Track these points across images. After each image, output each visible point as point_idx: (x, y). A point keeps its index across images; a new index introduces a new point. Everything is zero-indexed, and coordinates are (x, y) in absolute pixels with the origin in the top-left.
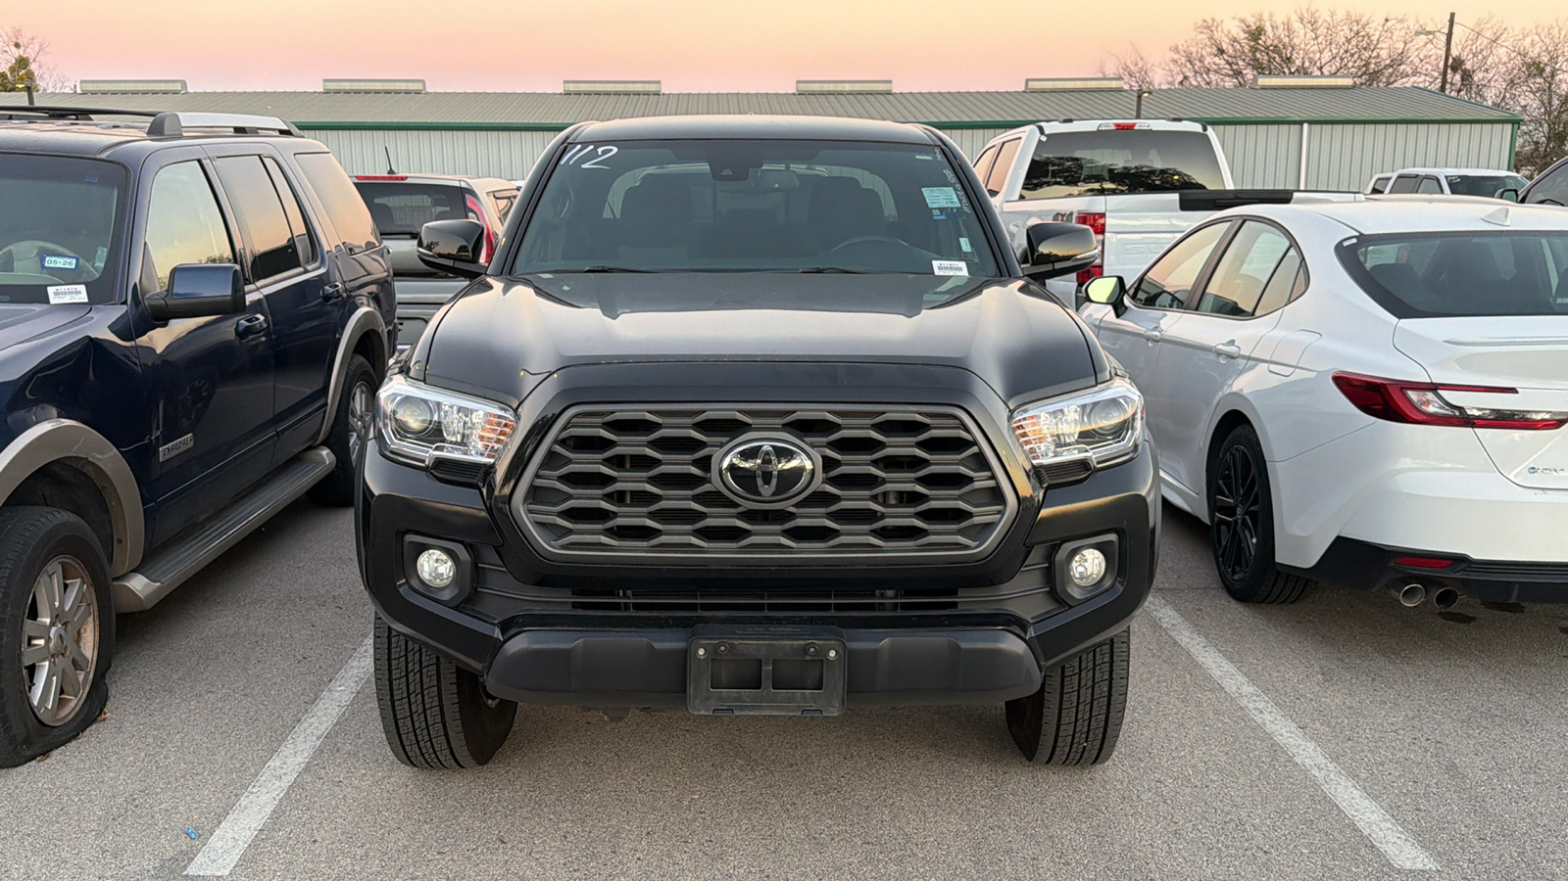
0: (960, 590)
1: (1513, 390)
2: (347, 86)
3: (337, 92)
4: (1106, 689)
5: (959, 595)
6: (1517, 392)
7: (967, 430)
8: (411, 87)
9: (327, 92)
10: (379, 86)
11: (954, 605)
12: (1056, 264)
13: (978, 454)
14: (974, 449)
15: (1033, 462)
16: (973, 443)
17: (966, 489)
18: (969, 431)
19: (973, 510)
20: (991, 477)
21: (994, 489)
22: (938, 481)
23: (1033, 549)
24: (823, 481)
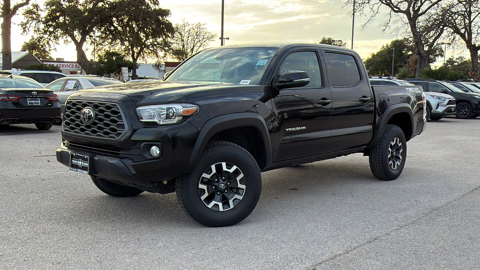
0: (120, 150)
11: (120, 154)
13: (120, 116)
14: (119, 114)
15: (140, 120)
16: (120, 113)
17: (117, 124)
18: (119, 110)
19: (118, 129)
20: (123, 122)
21: (123, 125)
22: (114, 121)
23: (137, 142)
24: (95, 119)
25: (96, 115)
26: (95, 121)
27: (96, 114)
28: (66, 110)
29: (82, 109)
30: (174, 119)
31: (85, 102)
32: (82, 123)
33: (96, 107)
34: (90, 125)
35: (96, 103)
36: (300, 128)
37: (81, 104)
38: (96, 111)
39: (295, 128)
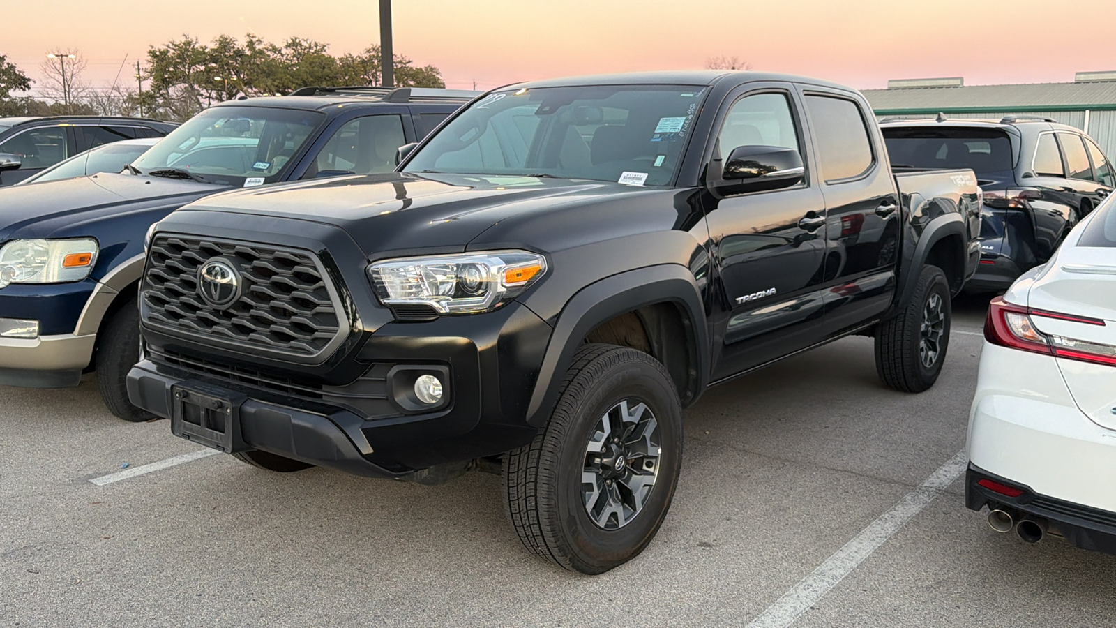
0: (323, 386)
1: (1100, 322)
2: (905, 84)
3: (897, 89)
4: (533, 504)
5: (323, 389)
6: (1104, 325)
7: (315, 268)
8: (952, 82)
9: (889, 89)
10: (928, 83)
11: (320, 396)
12: (744, 180)
13: (324, 288)
14: (320, 283)
15: (381, 301)
16: (320, 279)
17: (314, 311)
18: (317, 270)
19: (315, 327)
20: (331, 306)
21: (334, 314)
22: (304, 304)
23: (373, 365)
24: (243, 295)
25: (247, 282)
26: (241, 300)
27: (245, 279)
28: (151, 262)
29: (201, 263)
30: (482, 295)
31: (207, 242)
32: (203, 302)
33: (243, 258)
34: (228, 309)
35: (244, 247)
36: (764, 292)
37: (198, 247)
38: (246, 270)
39: (754, 294)
